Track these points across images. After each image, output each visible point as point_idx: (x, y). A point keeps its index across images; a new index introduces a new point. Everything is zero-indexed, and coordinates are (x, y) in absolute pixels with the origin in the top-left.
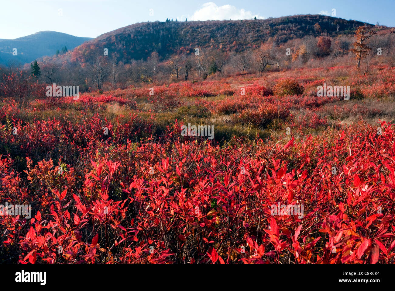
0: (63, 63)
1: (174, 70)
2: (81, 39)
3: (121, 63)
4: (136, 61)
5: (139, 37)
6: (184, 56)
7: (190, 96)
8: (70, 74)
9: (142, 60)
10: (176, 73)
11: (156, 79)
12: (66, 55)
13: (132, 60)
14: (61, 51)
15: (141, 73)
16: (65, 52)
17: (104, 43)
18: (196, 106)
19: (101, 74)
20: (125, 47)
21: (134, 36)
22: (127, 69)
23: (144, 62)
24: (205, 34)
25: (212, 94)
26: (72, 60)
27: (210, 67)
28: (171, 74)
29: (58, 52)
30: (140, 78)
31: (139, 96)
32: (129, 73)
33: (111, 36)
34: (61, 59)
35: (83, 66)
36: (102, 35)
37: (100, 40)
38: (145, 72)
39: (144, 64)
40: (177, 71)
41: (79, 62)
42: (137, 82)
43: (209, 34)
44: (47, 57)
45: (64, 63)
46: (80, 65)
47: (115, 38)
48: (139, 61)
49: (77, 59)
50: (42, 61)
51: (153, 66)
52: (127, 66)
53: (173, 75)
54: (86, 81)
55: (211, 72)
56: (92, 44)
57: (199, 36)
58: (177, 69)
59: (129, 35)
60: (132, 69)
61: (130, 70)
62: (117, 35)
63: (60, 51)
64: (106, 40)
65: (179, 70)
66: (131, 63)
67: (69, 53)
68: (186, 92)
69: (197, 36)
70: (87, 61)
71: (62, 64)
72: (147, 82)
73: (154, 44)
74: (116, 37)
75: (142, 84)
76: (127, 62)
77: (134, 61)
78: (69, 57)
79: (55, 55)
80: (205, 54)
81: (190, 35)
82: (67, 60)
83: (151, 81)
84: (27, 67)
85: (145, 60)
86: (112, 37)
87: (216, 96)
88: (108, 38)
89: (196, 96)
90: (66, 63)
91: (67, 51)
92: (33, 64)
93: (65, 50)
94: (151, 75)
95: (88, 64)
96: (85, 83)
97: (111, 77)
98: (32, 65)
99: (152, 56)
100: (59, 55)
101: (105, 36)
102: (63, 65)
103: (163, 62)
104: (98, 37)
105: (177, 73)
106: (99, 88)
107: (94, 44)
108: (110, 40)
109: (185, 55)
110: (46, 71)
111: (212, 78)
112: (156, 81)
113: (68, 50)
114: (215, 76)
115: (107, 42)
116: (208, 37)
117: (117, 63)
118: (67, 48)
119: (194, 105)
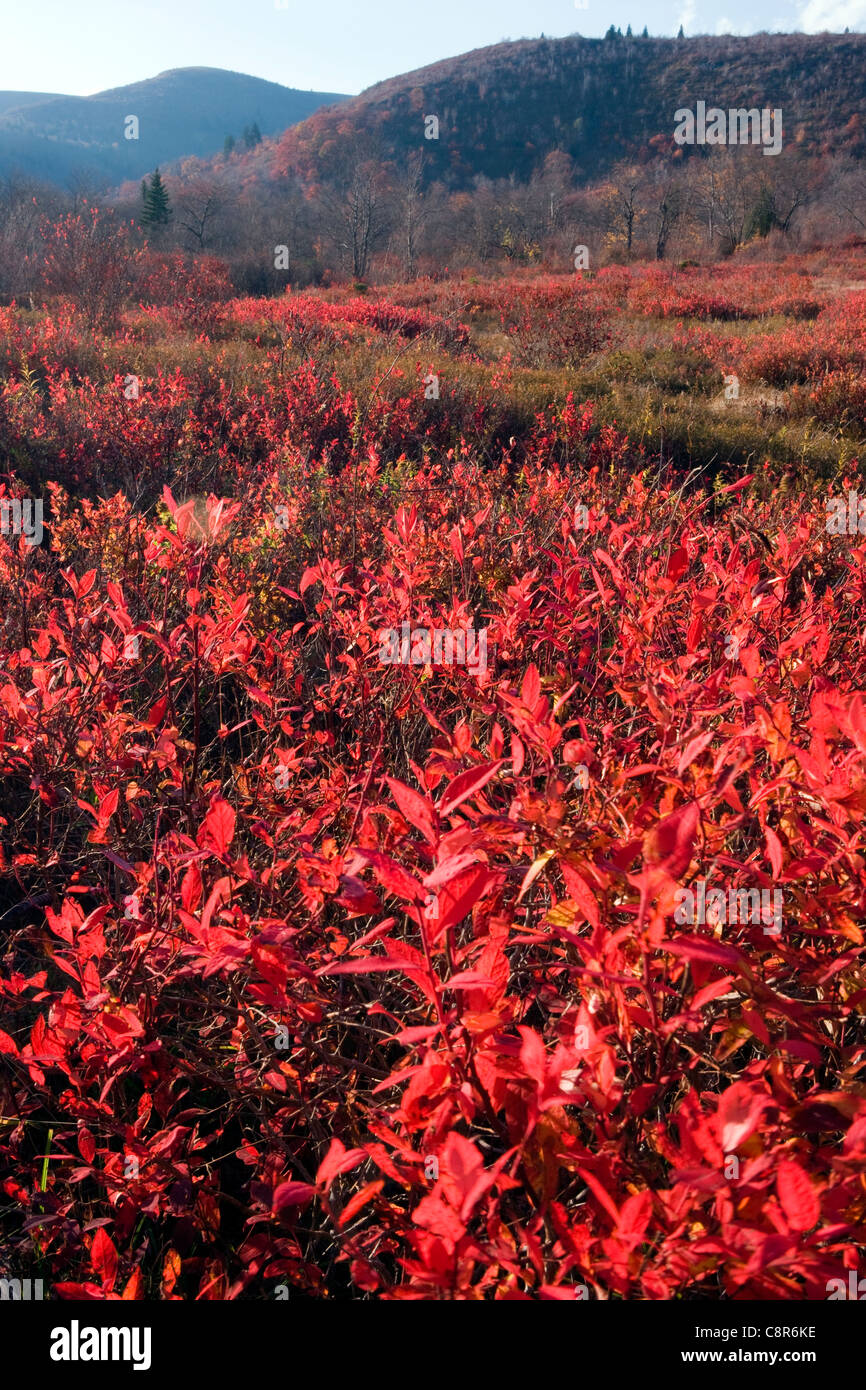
0: (246, 181)
1: (619, 217)
2: (310, 97)
3: (437, 187)
4: (491, 183)
5: (506, 95)
6: (661, 167)
7: (661, 316)
8: (265, 222)
9: (512, 180)
10: (626, 229)
11: (553, 248)
12: (256, 153)
13: (476, 178)
14: (239, 140)
15: (505, 226)
16: (254, 145)
17: (385, 114)
18: (674, 350)
19: (366, 226)
20: (454, 129)
21: (490, 91)
22: (455, 210)
23: (517, 187)
24: (745, 89)
25: (741, 310)
26: (273, 172)
27: (751, 210)
28: (609, 234)
29: (230, 144)
30: (497, 245)
31: (486, 306)
32: (464, 226)
33: (409, 89)
34: (238, 169)
35: (310, 193)
36: (380, 84)
37: (372, 104)
38: (519, 223)
39: (515, 195)
40: (630, 224)
41: (297, 179)
42: (488, 256)
43: (760, 88)
44: (192, 158)
45: (250, 182)
46: (301, 192)
47: (421, 96)
48: (502, 182)
49: (291, 170)
50: (179, 173)
51: (547, 201)
52: (460, 199)
53: (613, 238)
54: (317, 248)
55: (753, 232)
56: (343, 117)
57: (724, 96)
58: (631, 218)
59: (473, 87)
60: (473, 211)
61: (467, 214)
62: (431, 85)
63: (237, 141)
64: (393, 105)
65: (636, 218)
66: (472, 188)
67: (267, 149)
68: (653, 300)
69: (715, 93)
70: (322, 177)
71: (242, 187)
72: (524, 257)
73: (557, 122)
74: (428, 91)
75: (505, 264)
76: (462, 185)
77: (482, 182)
78: (267, 160)
79: (220, 155)
80: (736, 165)
81: (690, 89)
82: (259, 173)
83: (536, 255)
84: (128, 193)
85: (524, 178)
86: (413, 92)
87: (754, 317)
88: (399, 95)
89: (686, 315)
90: (256, 183)
91: (260, 140)
92: (149, 183)
93: (254, 137)
94: (538, 234)
95: (328, 186)
96: (313, 254)
97: (400, 239)
98: (144, 188)
99: (548, 166)
100: (233, 154)
101: (387, 88)
102: (245, 190)
103: (583, 187)
104: (365, 93)
105: (630, 231)
106: (358, 271)
107: (350, 118)
108: (406, 104)
109: (665, 165)
110: (187, 210)
111: (753, 254)
112: (553, 254)
113: (263, 137)
114: (765, 246)
115: (394, 110)
116: (755, 98)
117: (423, 188)
118: (261, 130)
119: (669, 347)
